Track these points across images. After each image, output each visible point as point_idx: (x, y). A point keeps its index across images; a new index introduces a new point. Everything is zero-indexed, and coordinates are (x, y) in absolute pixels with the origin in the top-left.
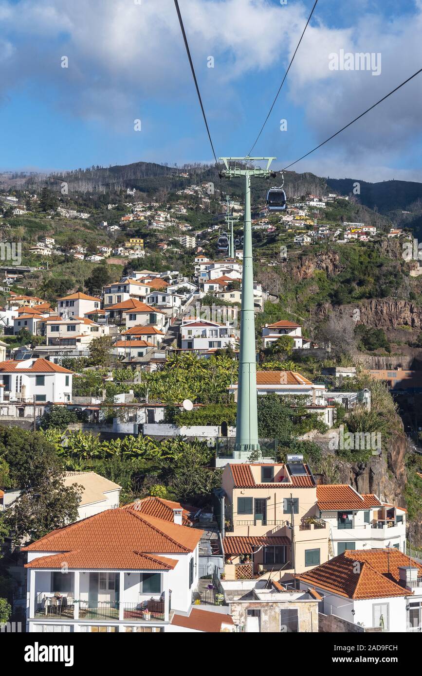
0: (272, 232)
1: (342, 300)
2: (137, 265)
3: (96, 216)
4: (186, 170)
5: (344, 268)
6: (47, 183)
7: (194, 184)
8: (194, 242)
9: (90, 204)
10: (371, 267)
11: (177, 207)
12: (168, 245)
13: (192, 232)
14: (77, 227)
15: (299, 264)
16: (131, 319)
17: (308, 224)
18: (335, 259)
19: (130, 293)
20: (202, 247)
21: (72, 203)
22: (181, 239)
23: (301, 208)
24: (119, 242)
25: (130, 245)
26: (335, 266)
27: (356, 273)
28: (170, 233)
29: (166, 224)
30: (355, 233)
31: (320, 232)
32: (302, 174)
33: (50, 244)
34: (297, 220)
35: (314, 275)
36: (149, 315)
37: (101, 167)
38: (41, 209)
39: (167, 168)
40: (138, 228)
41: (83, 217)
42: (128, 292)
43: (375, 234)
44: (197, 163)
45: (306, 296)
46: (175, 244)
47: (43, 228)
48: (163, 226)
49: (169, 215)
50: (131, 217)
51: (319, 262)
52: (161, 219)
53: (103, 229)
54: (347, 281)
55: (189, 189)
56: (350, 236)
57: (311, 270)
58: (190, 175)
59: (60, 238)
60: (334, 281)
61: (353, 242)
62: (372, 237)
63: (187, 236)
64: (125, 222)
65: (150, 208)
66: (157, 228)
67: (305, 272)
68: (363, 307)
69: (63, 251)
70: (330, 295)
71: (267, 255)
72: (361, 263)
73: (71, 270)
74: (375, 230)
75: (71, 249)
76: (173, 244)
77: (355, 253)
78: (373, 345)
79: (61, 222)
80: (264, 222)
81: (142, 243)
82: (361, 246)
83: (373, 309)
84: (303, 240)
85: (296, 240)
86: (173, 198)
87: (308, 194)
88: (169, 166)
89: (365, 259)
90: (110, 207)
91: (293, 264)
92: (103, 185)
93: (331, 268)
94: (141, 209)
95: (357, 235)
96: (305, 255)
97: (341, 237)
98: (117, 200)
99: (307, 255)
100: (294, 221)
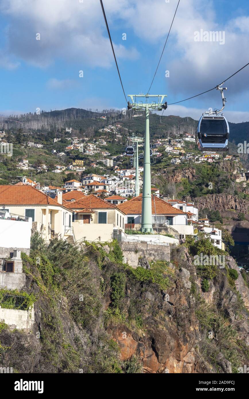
0: (160, 157)
1: (196, 194)
3: (47, 146)
4: (104, 114)
5: (198, 177)
7: (110, 124)
8: (112, 163)
9: (42, 138)
10: (213, 176)
11: (100, 141)
12: (96, 164)
13: (110, 157)
14: (41, 153)
15: (172, 174)
17: (181, 152)
18: (193, 172)
20: (117, 166)
21: (31, 138)
22: (104, 161)
23: (180, 142)
24: (68, 162)
25: (75, 164)
26: (193, 176)
27: (205, 180)
28: (97, 157)
29: (94, 152)
30: (205, 158)
31: (187, 157)
33: (26, 163)
34: (175, 149)
35: (181, 181)
36: (103, 186)
37: (45, 112)
39: (91, 112)
40: (77, 154)
41: (38, 147)
42: (93, 180)
43: (217, 158)
44: (112, 109)
46: (101, 164)
47: (21, 154)
48: (93, 153)
49: (95, 146)
50: (72, 147)
51: (184, 174)
52: (91, 149)
53: (55, 155)
54: (200, 184)
55: (107, 128)
56: (202, 159)
57: (180, 178)
58: (108, 118)
59: (31, 160)
60: (192, 184)
61: (204, 163)
62: (216, 160)
63: (108, 159)
64: (68, 150)
65: (83, 141)
66: (89, 154)
67: (176, 179)
68: (208, 199)
69: (34, 167)
70: (190, 192)
71: (155, 170)
72: (208, 174)
74: (219, 156)
75: (39, 166)
76: (99, 164)
77: (205, 169)
78: (213, 219)
79: (31, 150)
80: (155, 151)
81: (82, 163)
82: (208, 165)
83: (214, 200)
84: (176, 161)
85: (172, 161)
86: (97, 134)
87: (185, 133)
88: (92, 111)
89: (210, 172)
90: (56, 140)
91: (169, 175)
93: (191, 177)
94: (77, 142)
95: (206, 159)
96: (176, 170)
97: (198, 160)
98: (60, 136)
99: (177, 170)
100: (173, 150)
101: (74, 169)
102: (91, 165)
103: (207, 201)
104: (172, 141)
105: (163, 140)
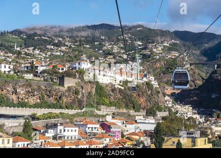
5: (167, 65)
7: (124, 34)
8: (126, 56)
9: (89, 42)
11: (120, 44)
12: (119, 57)
13: (125, 53)
17: (161, 52)
18: (165, 62)
20: (129, 58)
22: (122, 55)
23: (161, 46)
24: (106, 57)
25: (109, 57)
28: (119, 53)
34: (158, 51)
40: (108, 52)
41: (88, 47)
49: (117, 47)
50: (106, 48)
51: (160, 63)
57: (158, 65)
59: (87, 55)
65: (111, 44)
77: (170, 61)
80: (147, 51)
81: (112, 57)
82: (172, 59)
87: (164, 41)
89: (173, 63)
90: (96, 43)
91: (153, 64)
93: (163, 65)
94: (108, 45)
97: (167, 57)
98: (98, 41)
104: (157, 45)
105: (152, 45)
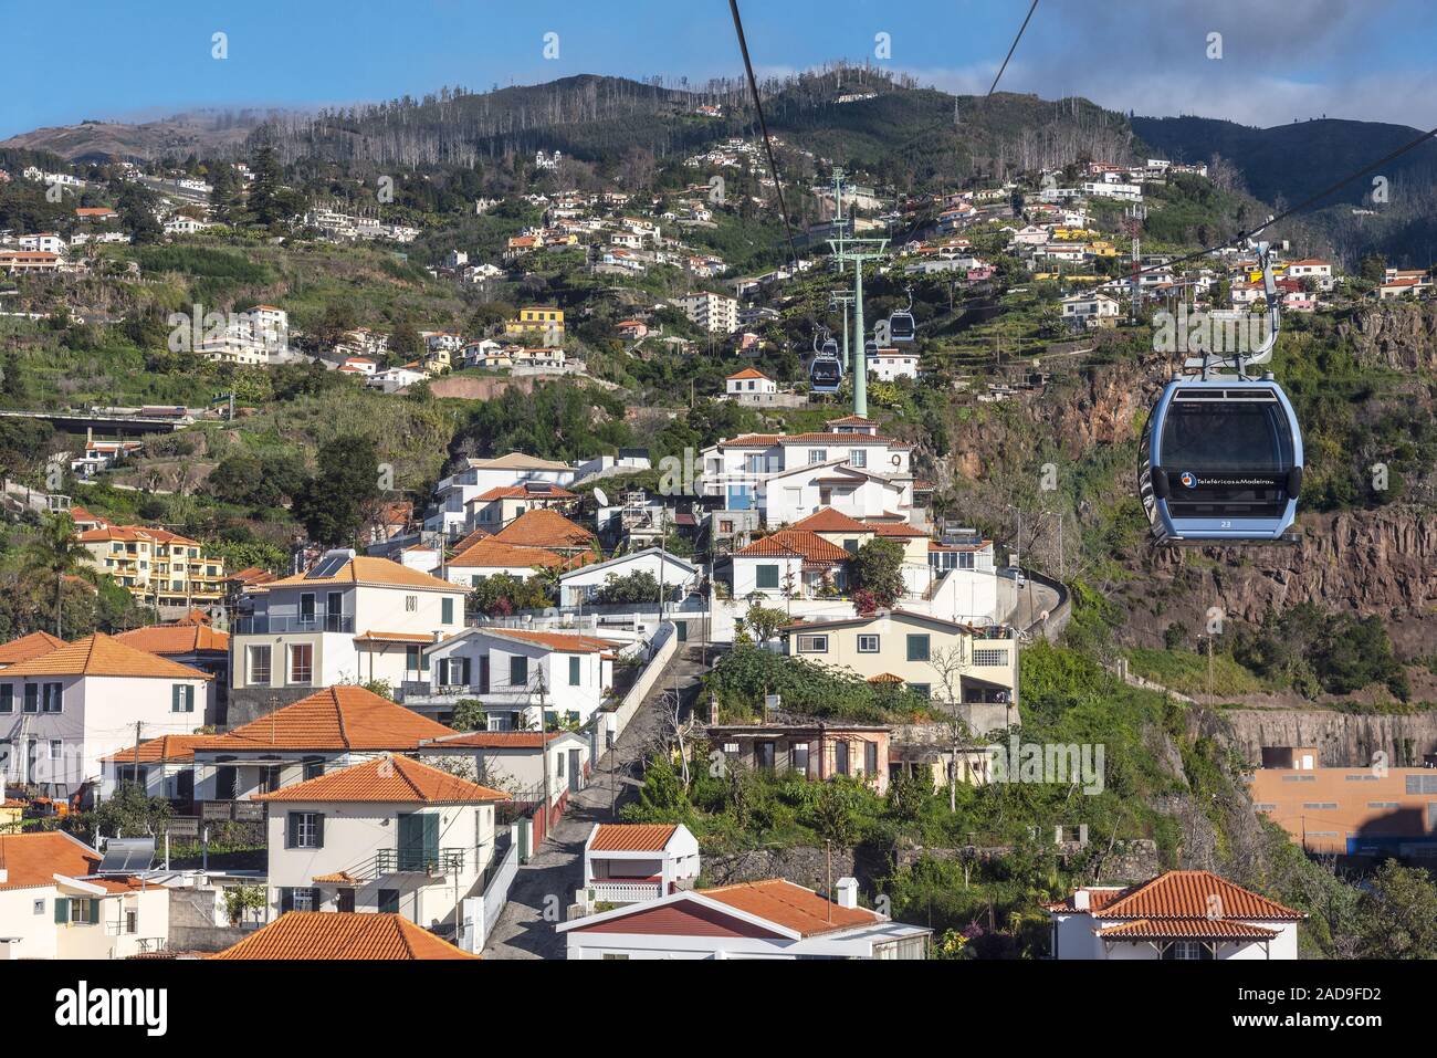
0: (984, 282)
2: (500, 422)
3: (436, 234)
4: (714, 96)
6: (309, 140)
7: (737, 135)
8: (733, 313)
9: (421, 199)
11: (683, 206)
12: (650, 325)
13: (729, 282)
14: (361, 272)
15: (1083, 394)
16: (293, 842)
17: (1099, 252)
19: (361, 629)
20: (756, 331)
21: (367, 198)
22: (690, 305)
23: (1068, 204)
24: (485, 320)
25: (519, 328)
28: (658, 285)
29: (646, 259)
31: (1143, 281)
32: (1059, 103)
34: (1061, 240)
35: (1135, 431)
36: (394, 822)
37: (469, 93)
38: (253, 216)
39: (660, 90)
40: (557, 272)
41: (402, 239)
43: (1330, 287)
45: (1110, 503)
46: (673, 321)
47: (252, 276)
48: (636, 266)
49: (658, 229)
50: (538, 237)
51: (1152, 386)
52: (631, 243)
53: (452, 276)
55: (722, 150)
57: (1125, 412)
58: (727, 110)
59: (303, 307)
62: (1324, 296)
63: (711, 297)
64: (518, 252)
65: (600, 210)
66: (618, 270)
67: (1105, 420)
68: (1306, 542)
69: (309, 348)
71: (974, 363)
73: (306, 424)
74: (1329, 272)
75: (335, 342)
76: (664, 322)
78: (1347, 675)
79: (313, 257)
80: (956, 250)
81: (559, 324)
82: (1290, 330)
83: (1343, 547)
84: (1094, 308)
85: (1071, 309)
86: (674, 178)
87: (1085, 160)
88: (665, 86)
90: (482, 205)
92: (468, 142)
94: (573, 213)
96: (1103, 362)
98: (503, 187)
99: (1110, 362)
100: (1053, 246)
101: (501, 362)
102: (622, 329)
103: (1299, 555)
104: (1028, 199)
105: (982, 196)
